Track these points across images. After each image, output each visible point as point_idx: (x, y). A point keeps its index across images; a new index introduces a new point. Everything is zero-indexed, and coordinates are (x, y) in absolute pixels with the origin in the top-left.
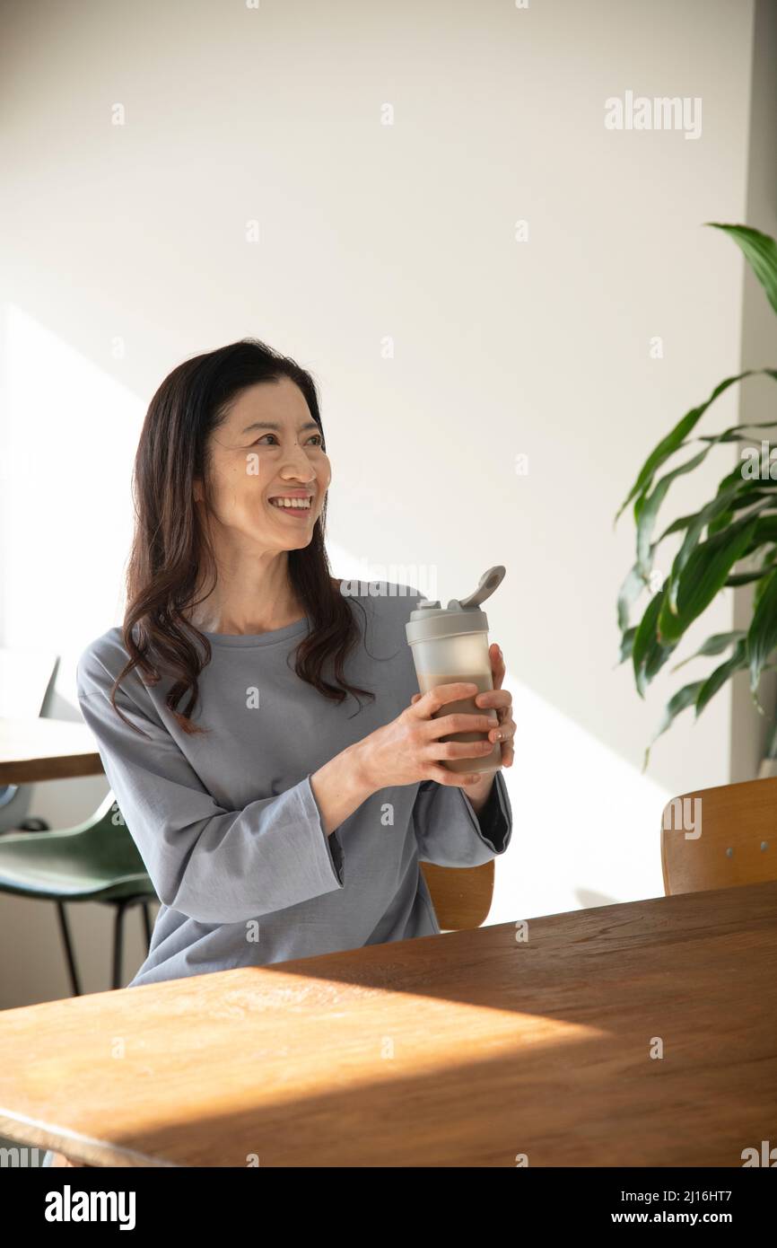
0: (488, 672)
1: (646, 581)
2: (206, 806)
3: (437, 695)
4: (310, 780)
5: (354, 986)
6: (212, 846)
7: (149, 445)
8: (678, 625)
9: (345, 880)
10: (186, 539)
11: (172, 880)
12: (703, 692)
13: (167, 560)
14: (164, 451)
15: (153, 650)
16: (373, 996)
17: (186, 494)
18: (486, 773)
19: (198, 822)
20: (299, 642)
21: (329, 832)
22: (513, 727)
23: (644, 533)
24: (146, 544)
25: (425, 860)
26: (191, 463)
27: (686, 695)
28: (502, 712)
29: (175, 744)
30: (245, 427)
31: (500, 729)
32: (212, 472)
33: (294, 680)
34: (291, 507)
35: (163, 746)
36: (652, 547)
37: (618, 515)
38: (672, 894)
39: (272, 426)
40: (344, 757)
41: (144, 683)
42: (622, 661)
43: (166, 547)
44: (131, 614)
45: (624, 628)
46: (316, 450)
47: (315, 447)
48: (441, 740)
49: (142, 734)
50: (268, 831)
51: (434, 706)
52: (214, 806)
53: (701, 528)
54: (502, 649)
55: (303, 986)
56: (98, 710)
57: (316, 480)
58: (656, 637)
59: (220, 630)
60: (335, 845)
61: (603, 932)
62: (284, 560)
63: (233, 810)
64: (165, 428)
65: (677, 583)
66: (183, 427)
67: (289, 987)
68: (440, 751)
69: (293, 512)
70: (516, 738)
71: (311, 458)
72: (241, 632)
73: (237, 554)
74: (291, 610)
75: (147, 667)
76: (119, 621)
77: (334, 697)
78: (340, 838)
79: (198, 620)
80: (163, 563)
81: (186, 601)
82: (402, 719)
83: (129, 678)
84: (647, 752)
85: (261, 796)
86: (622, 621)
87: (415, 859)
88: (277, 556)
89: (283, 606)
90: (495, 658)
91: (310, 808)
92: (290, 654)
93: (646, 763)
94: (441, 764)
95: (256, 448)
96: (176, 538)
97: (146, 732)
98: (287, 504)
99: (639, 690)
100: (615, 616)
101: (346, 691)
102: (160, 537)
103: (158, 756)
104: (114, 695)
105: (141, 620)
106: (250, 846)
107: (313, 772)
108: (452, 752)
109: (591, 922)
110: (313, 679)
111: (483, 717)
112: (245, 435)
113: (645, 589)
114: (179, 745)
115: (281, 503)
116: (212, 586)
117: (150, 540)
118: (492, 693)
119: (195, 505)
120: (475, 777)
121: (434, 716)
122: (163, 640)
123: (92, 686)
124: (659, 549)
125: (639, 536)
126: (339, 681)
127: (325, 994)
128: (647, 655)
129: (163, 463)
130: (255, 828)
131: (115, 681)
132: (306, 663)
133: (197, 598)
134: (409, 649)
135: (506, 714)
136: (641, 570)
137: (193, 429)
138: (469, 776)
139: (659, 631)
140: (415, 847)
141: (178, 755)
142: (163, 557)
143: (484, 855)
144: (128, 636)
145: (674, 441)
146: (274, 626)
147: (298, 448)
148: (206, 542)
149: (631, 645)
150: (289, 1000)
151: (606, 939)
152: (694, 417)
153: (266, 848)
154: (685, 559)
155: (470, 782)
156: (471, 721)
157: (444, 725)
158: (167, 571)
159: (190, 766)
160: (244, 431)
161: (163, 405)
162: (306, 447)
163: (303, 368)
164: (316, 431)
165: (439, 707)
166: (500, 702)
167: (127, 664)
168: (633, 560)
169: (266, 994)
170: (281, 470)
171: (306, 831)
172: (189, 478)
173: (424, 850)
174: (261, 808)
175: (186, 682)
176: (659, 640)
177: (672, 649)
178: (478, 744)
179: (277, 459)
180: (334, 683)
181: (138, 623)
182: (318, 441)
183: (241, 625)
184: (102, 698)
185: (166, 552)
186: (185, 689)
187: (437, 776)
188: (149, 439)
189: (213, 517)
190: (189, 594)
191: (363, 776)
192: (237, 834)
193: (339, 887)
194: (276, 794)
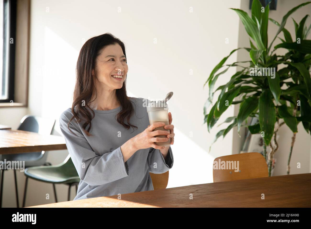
0: (168, 120)
1: (211, 102)
2: (93, 155)
3: (154, 125)
4: (120, 147)
5: (131, 202)
6: (94, 164)
7: (80, 60)
8: (219, 114)
9: (129, 174)
10: (89, 85)
11: (83, 174)
12: (226, 132)
13: (84, 90)
14: (84, 62)
15: (80, 114)
16: (136, 205)
17: (90, 73)
18: (166, 146)
19: (91, 159)
20: (118, 113)
21: (125, 162)
22: (174, 134)
23: (211, 89)
24: (79, 86)
25: (150, 172)
26: (91, 65)
27: (221, 133)
28: (171, 131)
29: (85, 138)
30: (106, 56)
31: (170, 135)
32: (97, 67)
33: (117, 122)
34: (117, 78)
35: (82, 139)
36: (213, 93)
37: (205, 85)
38: (215, 182)
39: (113, 56)
40: (130, 141)
41: (77, 122)
42: (205, 123)
43: (84, 87)
44: (74, 104)
45: (205, 115)
46: (124, 63)
47: (124, 62)
48: (155, 137)
49: (76, 135)
50: (109, 160)
51: (153, 128)
52: (95, 154)
53: (226, 88)
54: (172, 114)
55: (117, 202)
56: (65, 129)
57: (124, 71)
58: (213, 116)
59: (98, 109)
60: (127, 165)
61: (197, 191)
62: (115, 91)
63: (100, 156)
64: (85, 56)
65: (219, 102)
66: (90, 56)
67: (114, 202)
68: (154, 140)
69: (118, 79)
70: (175, 137)
71: (123, 65)
72: (103, 110)
73: (102, 89)
74: (116, 104)
75: (78, 118)
76: (71, 106)
77: (127, 127)
78: (128, 163)
79: (91, 107)
80: (83, 91)
81: (89, 101)
82: (145, 131)
83: (73, 120)
84: (210, 147)
85: (107, 152)
86: (204, 113)
87: (148, 171)
88: (113, 91)
89: (114, 103)
90: (170, 116)
91: (120, 155)
92: (116, 116)
93: (210, 150)
94: (155, 143)
95: (109, 61)
96: (87, 84)
97: (77, 135)
98: (116, 77)
99: (209, 131)
100: (203, 111)
101: (130, 126)
102: (82, 84)
103: (80, 141)
104: (68, 125)
105: (77, 106)
106: (104, 164)
107: (121, 145)
108: (158, 140)
109: (194, 188)
110: (122, 123)
111: (166, 131)
112: (106, 58)
113: (211, 104)
114: (86, 138)
115: (115, 77)
116: (95, 98)
117: (80, 85)
118: (169, 125)
119: (92, 76)
120: (164, 147)
121: (153, 130)
122: (82, 111)
123: (63, 123)
124: (215, 94)
125: (210, 90)
126: (128, 123)
127: (123, 204)
128: (211, 122)
129: (84, 65)
130: (106, 160)
131: (69, 121)
132: (120, 118)
133: (91, 101)
134: (147, 113)
135: (172, 131)
136: (210, 99)
137: (92, 56)
138: (162, 147)
139: (214, 115)
140: (148, 168)
141: (86, 141)
142: (83, 89)
143: (166, 169)
144: (73, 110)
145: (220, 65)
146: (112, 108)
147: (120, 62)
148: (94, 85)
149: (207, 119)
150: (114, 205)
151: (197, 193)
152: (225, 59)
153: (109, 165)
154: (222, 96)
155: (162, 148)
156: (163, 132)
157: (156, 133)
158: (84, 93)
159: (89, 144)
160: (106, 57)
161: (84, 49)
162: (122, 62)
163: (122, 41)
164: (125, 58)
165: (154, 128)
166: (170, 128)
167: (72, 117)
168: (208, 97)
169: (108, 203)
170: (115, 68)
171: (119, 161)
172: (91, 69)
173: (150, 169)
174: (107, 155)
175: (88, 122)
176: (214, 118)
177: (218, 120)
178: (164, 138)
179: (114, 65)
180: (127, 124)
181: (75, 107)
182: (125, 60)
183: (103, 108)
184: (66, 126)
185: (84, 88)
186: (88, 124)
187: (154, 146)
188: (80, 59)
189: (97, 80)
190: (89, 99)
191: (134, 146)
192: (101, 162)
193: (127, 175)
194: (111, 152)
